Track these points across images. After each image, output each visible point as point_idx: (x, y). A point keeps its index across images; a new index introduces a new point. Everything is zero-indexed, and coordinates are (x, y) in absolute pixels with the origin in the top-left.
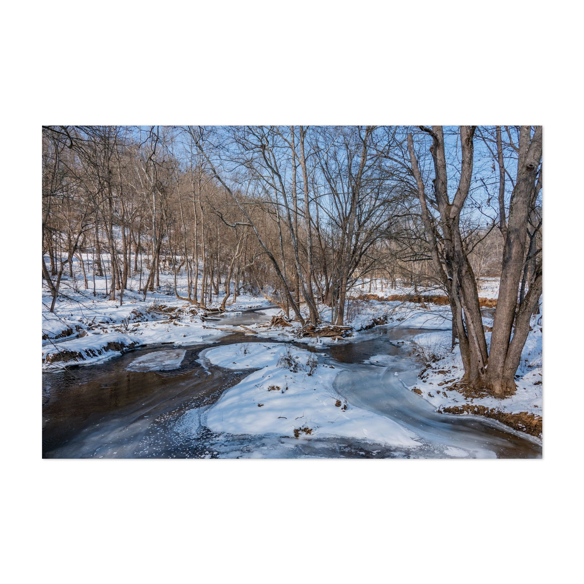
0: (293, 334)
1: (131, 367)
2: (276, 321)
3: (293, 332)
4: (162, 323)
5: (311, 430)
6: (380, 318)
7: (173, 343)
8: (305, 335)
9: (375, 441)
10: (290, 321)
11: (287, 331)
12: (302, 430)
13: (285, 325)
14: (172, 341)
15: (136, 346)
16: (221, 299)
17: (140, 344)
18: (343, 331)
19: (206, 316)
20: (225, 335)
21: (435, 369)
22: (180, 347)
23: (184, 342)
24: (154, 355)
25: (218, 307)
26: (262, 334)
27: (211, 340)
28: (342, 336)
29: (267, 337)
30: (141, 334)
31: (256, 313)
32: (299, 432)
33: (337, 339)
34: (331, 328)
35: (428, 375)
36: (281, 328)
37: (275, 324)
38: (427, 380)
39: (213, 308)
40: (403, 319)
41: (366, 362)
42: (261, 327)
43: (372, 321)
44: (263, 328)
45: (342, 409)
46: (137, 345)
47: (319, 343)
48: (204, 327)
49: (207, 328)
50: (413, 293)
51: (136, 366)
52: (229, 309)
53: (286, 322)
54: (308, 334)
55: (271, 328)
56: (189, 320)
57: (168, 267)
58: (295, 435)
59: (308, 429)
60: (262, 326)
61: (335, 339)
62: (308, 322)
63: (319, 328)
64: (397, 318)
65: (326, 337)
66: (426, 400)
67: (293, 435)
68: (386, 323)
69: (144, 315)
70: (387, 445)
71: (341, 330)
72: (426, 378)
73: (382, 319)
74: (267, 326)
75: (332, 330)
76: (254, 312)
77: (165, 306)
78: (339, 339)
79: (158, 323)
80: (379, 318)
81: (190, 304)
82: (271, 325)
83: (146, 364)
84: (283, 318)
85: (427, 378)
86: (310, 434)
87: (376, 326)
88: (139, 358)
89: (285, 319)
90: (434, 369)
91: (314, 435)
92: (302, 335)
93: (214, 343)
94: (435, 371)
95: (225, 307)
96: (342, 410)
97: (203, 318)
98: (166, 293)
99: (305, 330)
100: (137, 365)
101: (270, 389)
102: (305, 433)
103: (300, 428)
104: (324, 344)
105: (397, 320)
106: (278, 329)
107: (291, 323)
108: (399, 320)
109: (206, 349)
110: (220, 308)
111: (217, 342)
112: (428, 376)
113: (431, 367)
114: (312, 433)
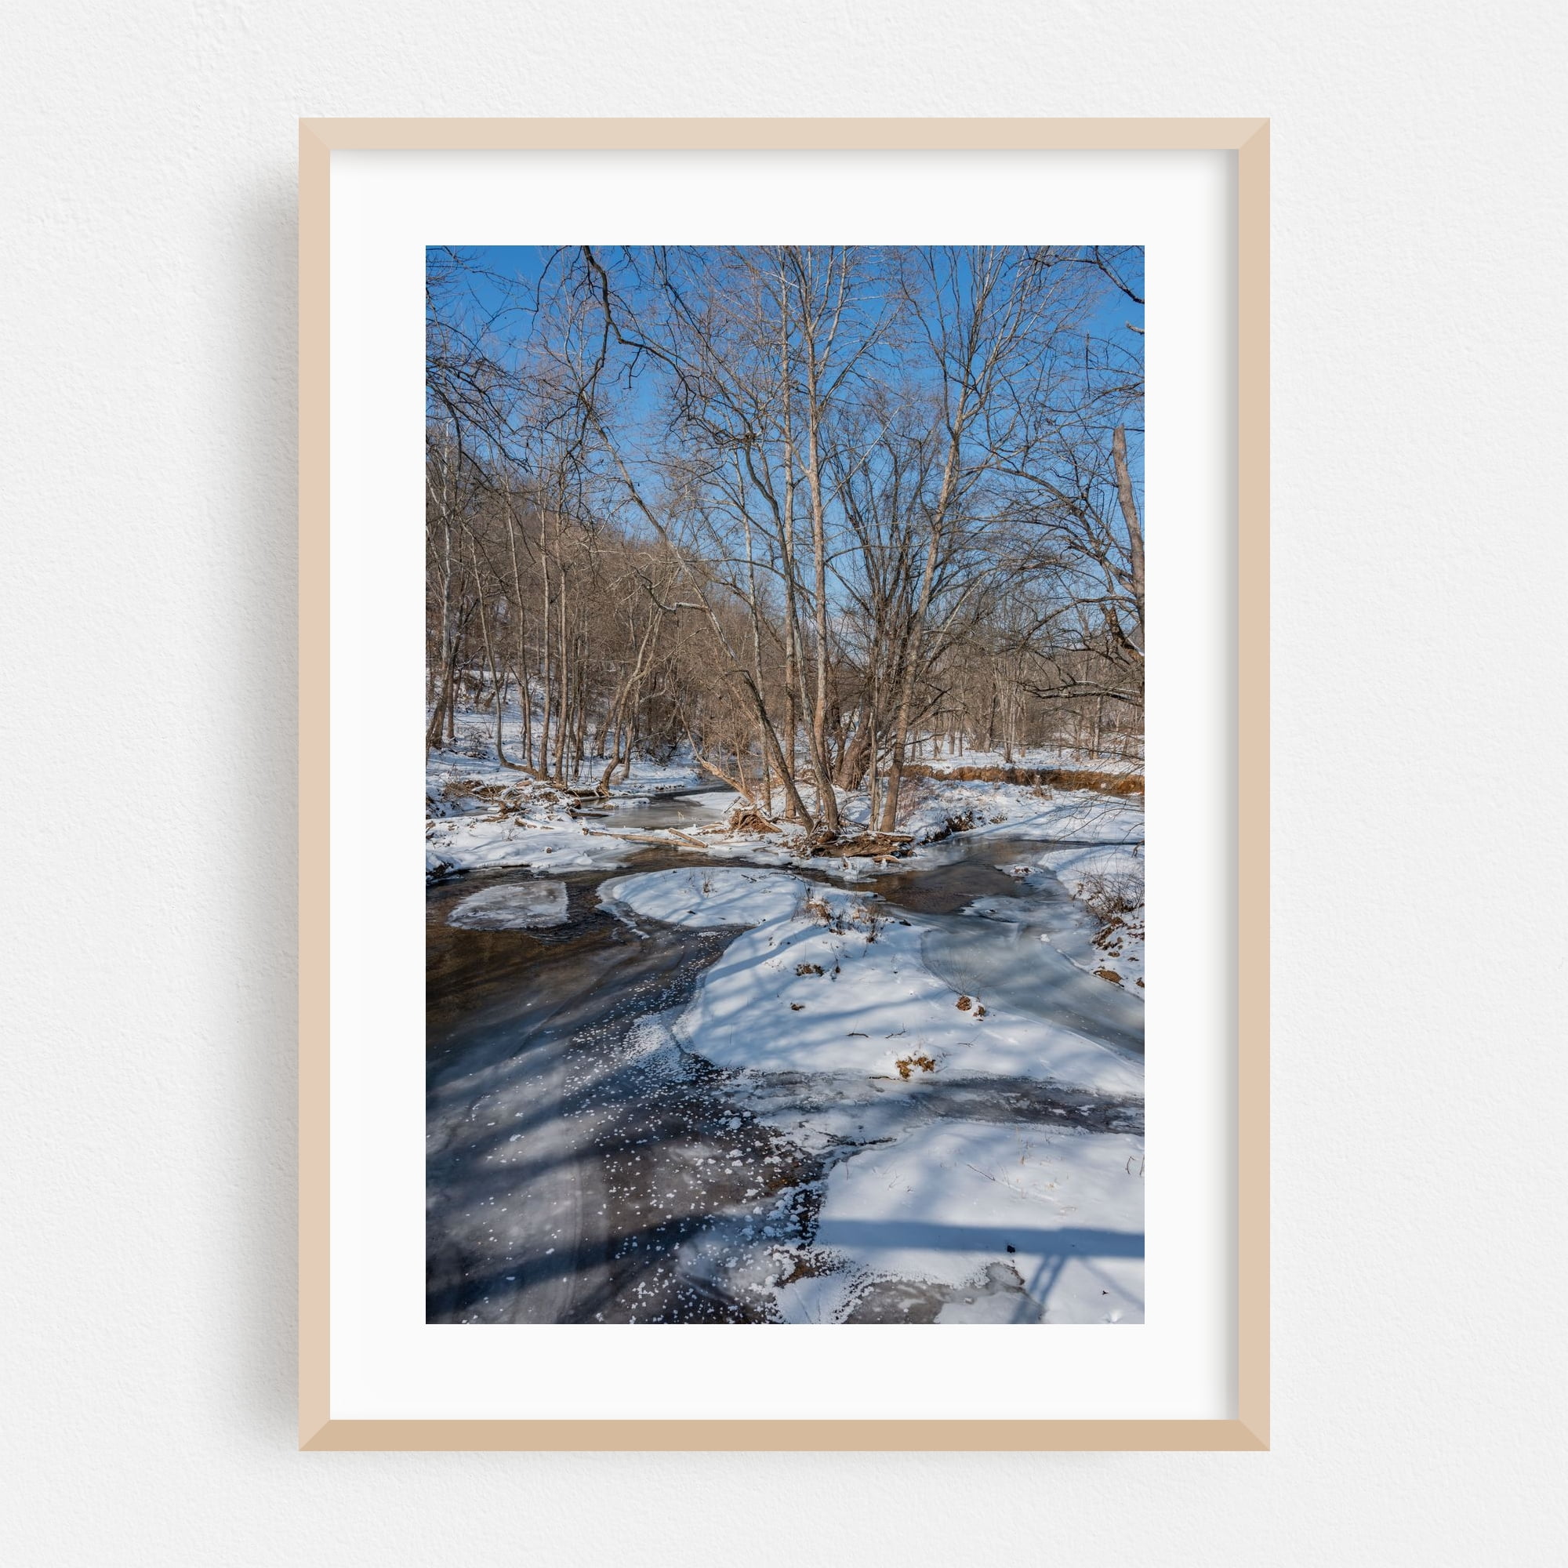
0: (785, 850)
1: (457, 920)
2: (742, 822)
3: (785, 844)
4: (484, 821)
5: (934, 1061)
6: (959, 818)
7: (528, 866)
8: (816, 852)
9: (1073, 1084)
10: (775, 821)
11: (770, 842)
12: (915, 1063)
13: (764, 829)
14: (524, 863)
15: (447, 871)
16: (600, 770)
17: (456, 868)
18: (896, 844)
19: (579, 807)
20: (635, 849)
21: (1135, 928)
22: (546, 875)
23: (553, 863)
24: (500, 893)
25: (593, 788)
26: (717, 847)
27: (610, 859)
28: (892, 854)
29: (731, 856)
30: (449, 845)
31: (678, 801)
32: (909, 1067)
33: (884, 861)
34: (872, 838)
35: (1120, 940)
36: (756, 836)
37: (739, 826)
38: (1120, 951)
39: (583, 788)
40: (1002, 819)
41: (968, 911)
42: (708, 832)
43: (946, 823)
44: (713, 835)
45: (975, 1015)
46: (450, 869)
47: (849, 870)
48: (586, 831)
49: (592, 834)
50: (1002, 763)
51: (468, 917)
52: (617, 793)
53: (766, 824)
54: (821, 850)
55: (734, 834)
56: (546, 816)
57: (465, 695)
58: (901, 1073)
59: (925, 1059)
60: (710, 830)
61: (880, 862)
62: (820, 823)
63: (845, 837)
64: (992, 817)
65: (860, 856)
66: (1134, 995)
67: (895, 1072)
68: (972, 827)
69: (438, 804)
70: (1102, 1093)
71: (893, 841)
72: (1116, 948)
73: (963, 818)
74: (721, 831)
75: (874, 842)
76: (672, 799)
77: (478, 784)
78: (888, 861)
79: (477, 821)
80: (957, 818)
81: (530, 779)
82: (732, 830)
83: (492, 915)
84: (758, 814)
85: (1120, 947)
86: (932, 1069)
87: (953, 834)
88: (468, 899)
89: (764, 815)
90: (1129, 928)
91: (940, 1073)
92: (809, 852)
93: (618, 868)
94: (1133, 931)
95: (608, 787)
96: (975, 1018)
97: (572, 811)
98: (470, 753)
99: (814, 842)
100: (470, 914)
101: (800, 970)
102: (920, 1068)
103: (910, 1058)
104: (861, 872)
105: (992, 821)
106: (749, 839)
107: (778, 826)
108: (994, 821)
109: (608, 882)
110: (598, 788)
111: (624, 865)
112: (1121, 944)
113: (1124, 925)
114: (936, 1068)
